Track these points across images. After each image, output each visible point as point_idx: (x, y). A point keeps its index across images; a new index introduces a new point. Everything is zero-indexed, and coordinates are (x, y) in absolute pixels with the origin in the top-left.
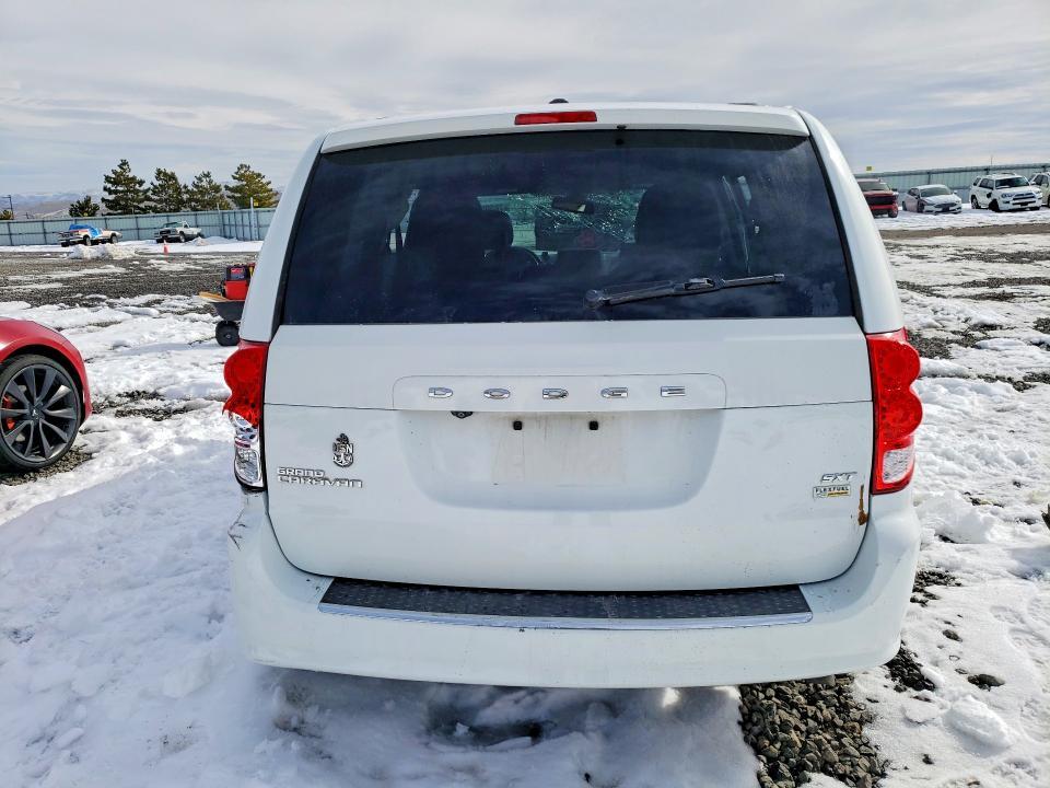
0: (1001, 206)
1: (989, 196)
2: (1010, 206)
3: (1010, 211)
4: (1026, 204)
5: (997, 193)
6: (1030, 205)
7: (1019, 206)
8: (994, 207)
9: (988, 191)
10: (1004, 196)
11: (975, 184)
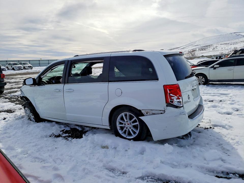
0: (15, 69)
1: (11, 67)
2: (17, 69)
3: (17, 70)
4: (20, 68)
5: (14, 66)
6: (21, 69)
7: (19, 69)
8: (13, 69)
9: (11, 66)
10: (15, 67)
11: (7, 64)
